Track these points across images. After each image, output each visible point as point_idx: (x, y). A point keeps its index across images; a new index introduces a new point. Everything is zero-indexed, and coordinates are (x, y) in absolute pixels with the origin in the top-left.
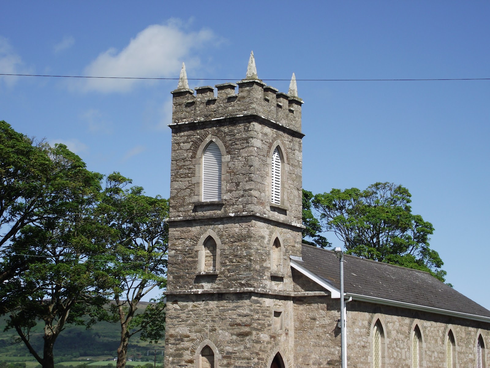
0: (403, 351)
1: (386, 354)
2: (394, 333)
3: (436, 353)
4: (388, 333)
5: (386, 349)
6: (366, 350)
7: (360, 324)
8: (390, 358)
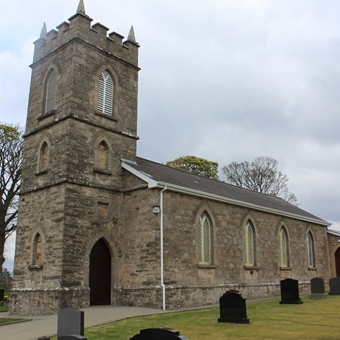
0: (235, 239)
1: (215, 239)
2: (224, 224)
3: (269, 243)
4: (216, 223)
5: (215, 235)
6: (189, 235)
7: (183, 213)
8: (219, 243)
